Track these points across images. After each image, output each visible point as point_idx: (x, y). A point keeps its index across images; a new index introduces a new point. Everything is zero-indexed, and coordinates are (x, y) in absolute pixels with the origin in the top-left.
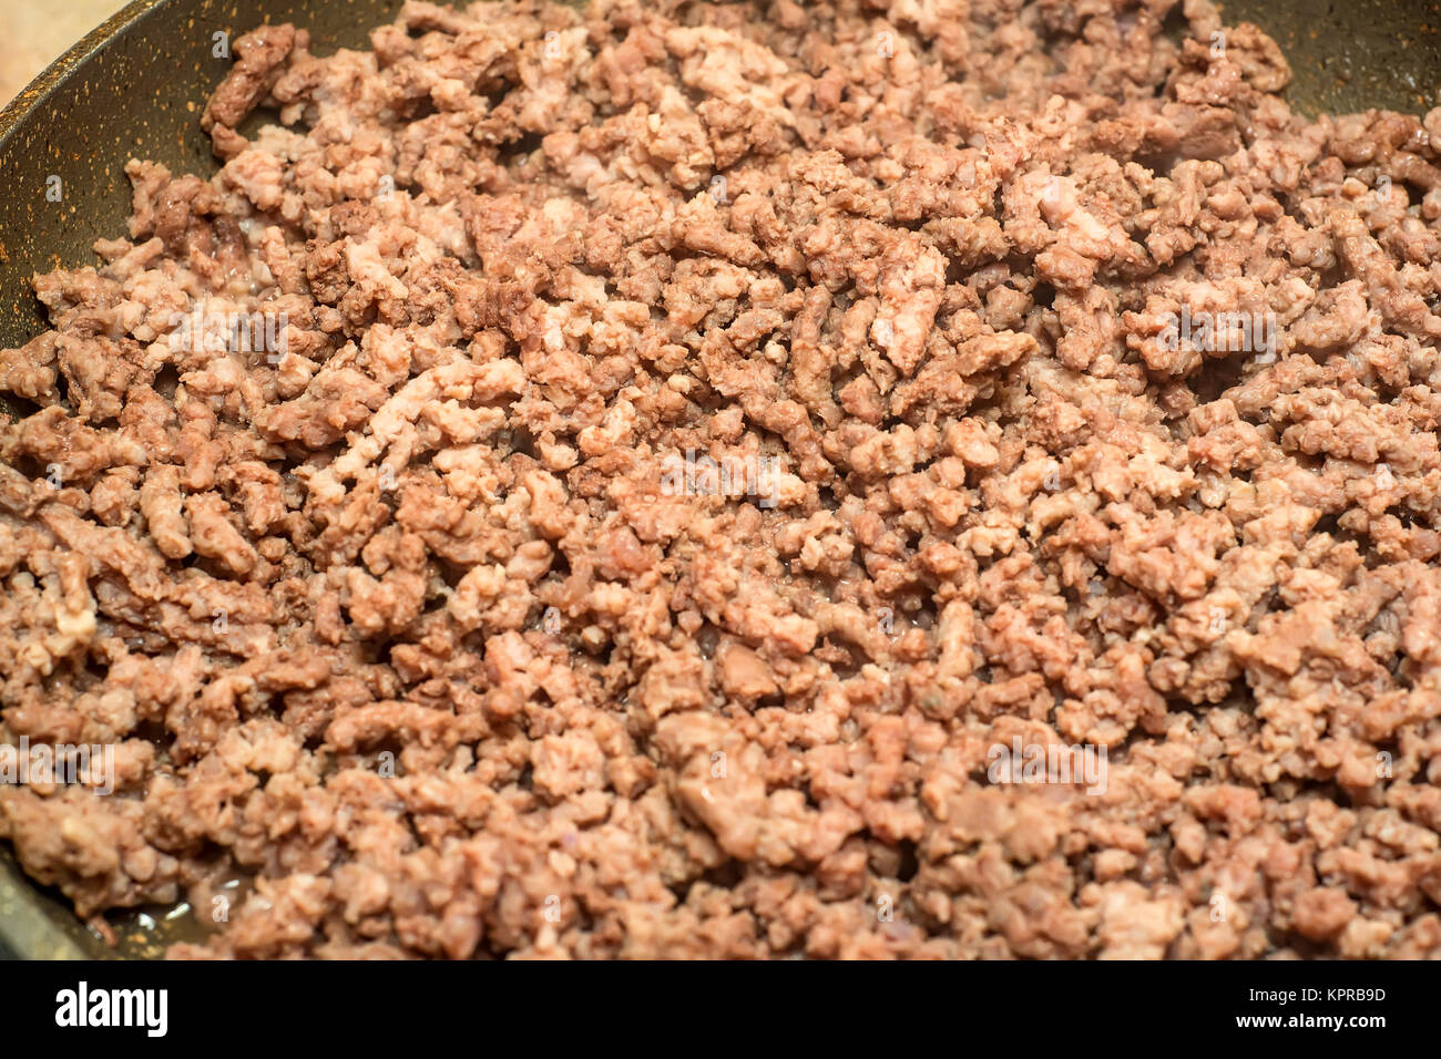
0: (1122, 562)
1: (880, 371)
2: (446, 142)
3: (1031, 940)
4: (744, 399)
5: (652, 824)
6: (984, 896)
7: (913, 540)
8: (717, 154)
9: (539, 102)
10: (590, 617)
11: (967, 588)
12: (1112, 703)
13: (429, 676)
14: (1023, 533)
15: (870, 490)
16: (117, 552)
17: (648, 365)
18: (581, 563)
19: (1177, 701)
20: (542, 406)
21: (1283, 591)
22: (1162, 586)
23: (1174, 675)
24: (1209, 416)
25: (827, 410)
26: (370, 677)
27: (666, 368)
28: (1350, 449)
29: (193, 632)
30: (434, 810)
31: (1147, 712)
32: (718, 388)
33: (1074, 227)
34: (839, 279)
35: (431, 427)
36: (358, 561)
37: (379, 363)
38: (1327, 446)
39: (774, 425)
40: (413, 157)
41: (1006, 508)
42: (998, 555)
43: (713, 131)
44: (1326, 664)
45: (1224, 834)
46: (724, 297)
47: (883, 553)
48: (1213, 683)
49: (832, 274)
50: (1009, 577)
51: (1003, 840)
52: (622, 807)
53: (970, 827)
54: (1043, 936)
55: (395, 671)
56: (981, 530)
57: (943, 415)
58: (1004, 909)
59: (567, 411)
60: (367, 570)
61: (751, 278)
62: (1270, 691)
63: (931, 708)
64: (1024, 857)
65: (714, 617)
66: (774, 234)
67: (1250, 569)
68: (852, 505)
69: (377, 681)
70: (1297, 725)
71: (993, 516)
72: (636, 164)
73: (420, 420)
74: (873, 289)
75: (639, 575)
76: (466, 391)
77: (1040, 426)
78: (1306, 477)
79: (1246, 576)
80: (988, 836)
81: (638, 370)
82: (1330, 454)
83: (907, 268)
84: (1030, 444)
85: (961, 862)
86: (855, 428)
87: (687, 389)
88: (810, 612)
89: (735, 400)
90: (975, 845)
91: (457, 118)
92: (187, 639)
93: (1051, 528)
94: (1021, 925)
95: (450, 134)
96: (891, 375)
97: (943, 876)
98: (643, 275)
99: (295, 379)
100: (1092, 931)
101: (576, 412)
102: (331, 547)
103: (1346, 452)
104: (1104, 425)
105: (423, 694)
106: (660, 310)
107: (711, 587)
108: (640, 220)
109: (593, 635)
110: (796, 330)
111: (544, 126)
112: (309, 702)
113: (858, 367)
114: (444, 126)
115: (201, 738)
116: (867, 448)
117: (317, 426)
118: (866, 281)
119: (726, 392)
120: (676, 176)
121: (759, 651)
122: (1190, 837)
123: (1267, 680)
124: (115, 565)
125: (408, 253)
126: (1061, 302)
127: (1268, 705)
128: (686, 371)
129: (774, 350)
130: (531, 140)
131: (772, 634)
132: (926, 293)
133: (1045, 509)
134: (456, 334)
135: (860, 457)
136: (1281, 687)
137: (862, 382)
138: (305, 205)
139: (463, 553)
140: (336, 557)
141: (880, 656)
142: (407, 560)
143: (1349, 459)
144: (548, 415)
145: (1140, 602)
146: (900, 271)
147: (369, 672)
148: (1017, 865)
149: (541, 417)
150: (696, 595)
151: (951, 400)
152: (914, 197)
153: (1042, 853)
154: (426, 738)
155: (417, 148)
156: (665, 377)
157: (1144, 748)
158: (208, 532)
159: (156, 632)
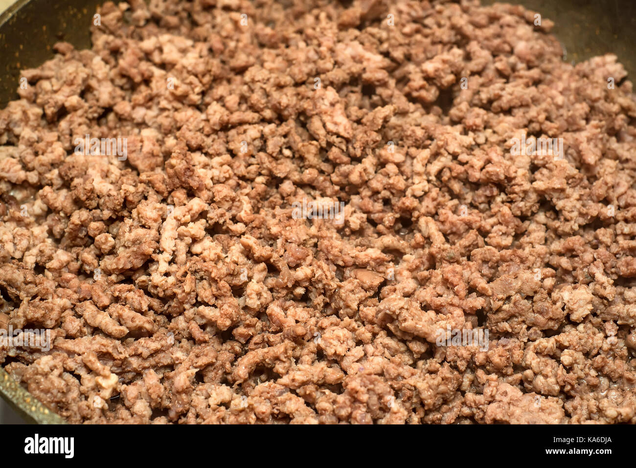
0: (476, 175)
1: (340, 142)
2: (80, 124)
3: (547, 323)
4: (290, 176)
5: (389, 348)
6: (521, 315)
7: (386, 202)
8: (204, 85)
9: (105, 93)
10: (297, 284)
11: (423, 210)
12: (503, 228)
13: (252, 337)
14: (429, 181)
15: (361, 190)
16: (102, 345)
17: (242, 178)
18: (282, 265)
19: (523, 218)
20: (220, 211)
21: (536, 162)
22: (502, 177)
23: (521, 208)
24: (461, 111)
25: (325, 167)
26: (230, 347)
27: (252, 176)
28: (521, 102)
29: (147, 364)
30: (304, 384)
31: (517, 226)
32: (279, 175)
33: (368, 60)
34: (296, 114)
35: (185, 238)
36: (198, 304)
37: (150, 221)
38: (512, 104)
39: (308, 180)
40: (67, 137)
41: (419, 174)
42: (426, 193)
43: (200, 76)
44: (574, 180)
45: (577, 256)
46: (254, 140)
47: (379, 212)
48: (533, 205)
49: (293, 113)
50: (434, 200)
51: (519, 292)
52: (370, 348)
53: (504, 292)
54: (551, 319)
55: (237, 341)
56: (414, 187)
57: (373, 150)
58: (531, 316)
59: (230, 209)
60: (207, 304)
61: (261, 128)
62: (559, 199)
63: (452, 258)
64: (531, 294)
65: (341, 263)
66: (262, 106)
67: (520, 159)
68: (355, 199)
69: (233, 348)
70: (575, 207)
71: (416, 179)
72: (170, 102)
73: (181, 237)
74: (314, 112)
75: (304, 260)
76: (188, 217)
77: (410, 138)
78: (509, 119)
79: (520, 162)
80: (513, 293)
81: (241, 182)
82: (514, 107)
83: (323, 99)
84: (409, 147)
85: (506, 307)
86: (344, 168)
87: (264, 181)
88: (372, 245)
89: (286, 178)
90: (509, 298)
91: (80, 112)
92: (144, 368)
93: (439, 174)
94: (541, 319)
95: (81, 120)
96: (344, 142)
97: (501, 315)
98: (216, 144)
99: (109, 244)
100: (563, 309)
101: (233, 208)
102: (182, 303)
103: (519, 104)
104: (433, 129)
105: (256, 344)
106: (233, 154)
107: (335, 251)
108: (195, 123)
109: (300, 291)
110: (292, 140)
111: (112, 102)
112: (215, 369)
113: (330, 145)
114: (76, 118)
115: (183, 404)
116: (355, 173)
117: (137, 258)
118: (311, 110)
119: (281, 175)
120: (191, 100)
121: (368, 268)
122: (565, 262)
123: (556, 195)
124: (104, 350)
125: (109, 174)
126: (379, 90)
127: (560, 204)
128: (260, 174)
129: (287, 152)
130: (108, 110)
131: (371, 258)
132: (338, 106)
133: (434, 168)
134: (160, 198)
135: (355, 178)
136: (562, 195)
137: (334, 149)
138: (40, 174)
139: (240, 280)
140: (187, 306)
141: (407, 250)
142: (226, 292)
143: (522, 106)
144: (224, 214)
145: (491, 187)
146: (321, 101)
147: (227, 346)
148: (528, 298)
149: (222, 215)
150: (331, 257)
151: (375, 142)
152: (301, 71)
153: (537, 289)
154: (282, 358)
155: (67, 132)
156: (252, 180)
157: (525, 239)
158: (133, 320)
159: (129, 371)
